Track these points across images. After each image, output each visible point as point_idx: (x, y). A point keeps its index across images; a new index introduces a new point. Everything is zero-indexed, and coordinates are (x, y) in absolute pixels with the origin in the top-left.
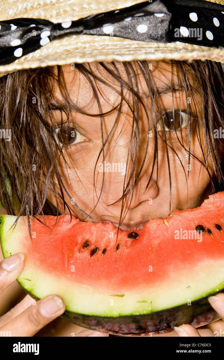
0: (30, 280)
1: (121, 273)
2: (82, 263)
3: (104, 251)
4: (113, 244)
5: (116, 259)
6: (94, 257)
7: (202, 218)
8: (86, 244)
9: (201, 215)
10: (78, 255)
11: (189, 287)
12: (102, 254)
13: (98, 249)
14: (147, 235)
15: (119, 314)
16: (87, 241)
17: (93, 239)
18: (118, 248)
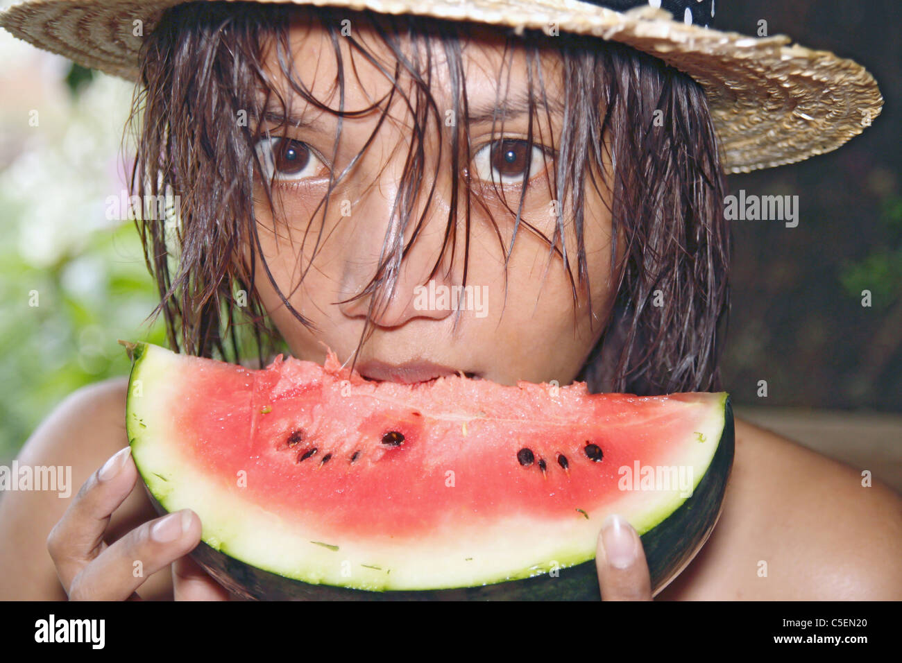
0: (165, 480)
1: (346, 506)
2: (277, 470)
3: (327, 458)
4: (347, 448)
5: (345, 476)
6: (303, 464)
7: (536, 436)
8: (295, 437)
9: (533, 431)
10: (273, 452)
11: (471, 559)
12: (320, 463)
13: (315, 452)
14: (419, 445)
15: (320, 581)
16: (300, 431)
17: (311, 431)
18: (354, 457)
